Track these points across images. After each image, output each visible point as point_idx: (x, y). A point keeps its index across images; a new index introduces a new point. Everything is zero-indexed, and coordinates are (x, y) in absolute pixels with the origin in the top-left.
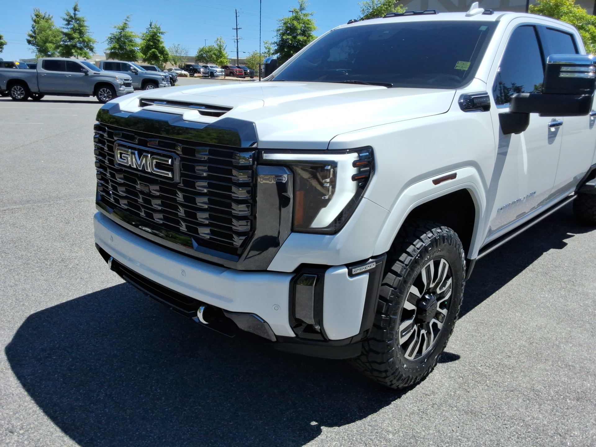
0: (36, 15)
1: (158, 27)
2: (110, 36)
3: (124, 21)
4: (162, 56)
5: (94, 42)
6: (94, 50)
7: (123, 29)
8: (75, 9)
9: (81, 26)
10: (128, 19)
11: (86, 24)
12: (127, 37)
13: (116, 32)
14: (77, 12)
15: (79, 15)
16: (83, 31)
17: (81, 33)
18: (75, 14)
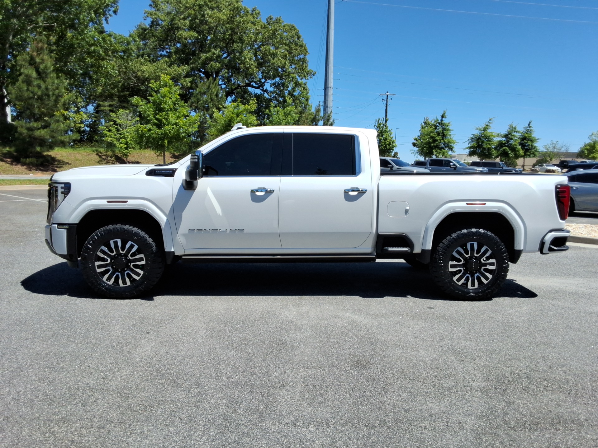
0: (425, 123)
1: (514, 126)
2: (472, 136)
3: (487, 124)
4: (513, 153)
5: (454, 143)
6: (453, 149)
7: (484, 130)
8: (442, 117)
9: (444, 129)
10: (490, 121)
11: (450, 127)
12: (486, 137)
13: (477, 133)
14: (443, 119)
15: (445, 121)
16: (445, 134)
17: (444, 136)
18: (442, 120)
